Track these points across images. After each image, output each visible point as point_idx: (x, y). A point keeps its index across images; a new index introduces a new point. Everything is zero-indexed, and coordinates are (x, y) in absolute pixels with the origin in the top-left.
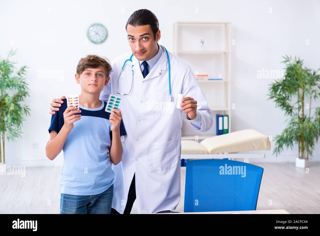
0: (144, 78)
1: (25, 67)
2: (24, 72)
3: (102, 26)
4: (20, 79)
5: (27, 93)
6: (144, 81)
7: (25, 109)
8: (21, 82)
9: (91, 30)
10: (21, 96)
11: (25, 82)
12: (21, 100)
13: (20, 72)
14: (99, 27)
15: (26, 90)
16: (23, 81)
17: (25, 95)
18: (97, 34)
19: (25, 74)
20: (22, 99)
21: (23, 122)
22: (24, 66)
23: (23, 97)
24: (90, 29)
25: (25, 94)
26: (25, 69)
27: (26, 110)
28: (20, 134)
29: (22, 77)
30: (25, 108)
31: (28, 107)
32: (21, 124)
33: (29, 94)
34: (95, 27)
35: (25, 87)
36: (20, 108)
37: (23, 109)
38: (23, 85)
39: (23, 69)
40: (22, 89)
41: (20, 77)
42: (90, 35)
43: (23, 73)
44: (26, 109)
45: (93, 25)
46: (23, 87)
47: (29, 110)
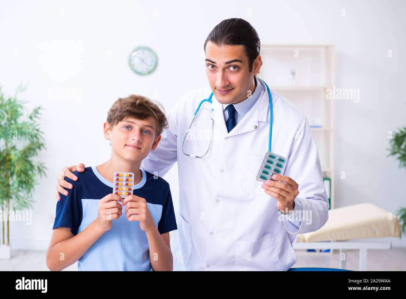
0: (228, 132)
1: (39, 108)
2: (38, 116)
3: (149, 50)
4: (32, 125)
5: (42, 145)
6: (228, 137)
7: (39, 168)
8: (34, 129)
9: (135, 56)
10: (34, 150)
11: (40, 130)
12: (34, 155)
13: (33, 115)
14: (146, 51)
15: (41, 141)
16: (37, 128)
17: (39, 148)
18: (143, 61)
19: (39, 118)
20: (35, 153)
21: (35, 186)
22: (37, 107)
23: (38, 150)
24: (134, 54)
25: (40, 146)
26: (40, 111)
27: (42, 170)
28: (31, 203)
29: (35, 122)
30: (40, 166)
31: (44, 165)
32: (32, 189)
33: (45, 146)
34: (140, 51)
35: (38, 136)
36: (32, 167)
37: (36, 168)
38: (36, 134)
39: (36, 111)
40: (35, 140)
41: (32, 122)
42: (133, 63)
43: (36, 117)
44: (41, 168)
45: (137, 49)
46: (36, 137)
47: (44, 170)
